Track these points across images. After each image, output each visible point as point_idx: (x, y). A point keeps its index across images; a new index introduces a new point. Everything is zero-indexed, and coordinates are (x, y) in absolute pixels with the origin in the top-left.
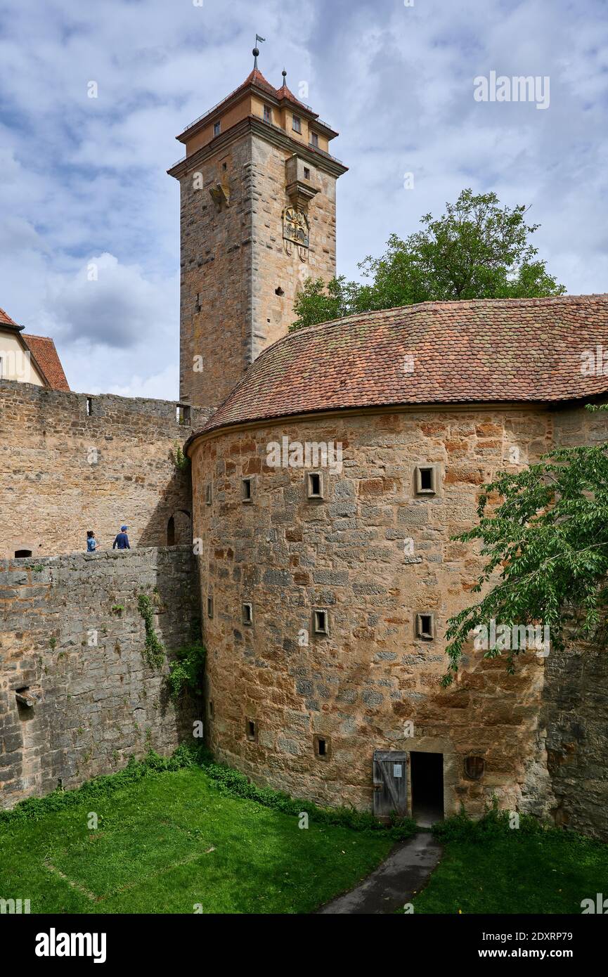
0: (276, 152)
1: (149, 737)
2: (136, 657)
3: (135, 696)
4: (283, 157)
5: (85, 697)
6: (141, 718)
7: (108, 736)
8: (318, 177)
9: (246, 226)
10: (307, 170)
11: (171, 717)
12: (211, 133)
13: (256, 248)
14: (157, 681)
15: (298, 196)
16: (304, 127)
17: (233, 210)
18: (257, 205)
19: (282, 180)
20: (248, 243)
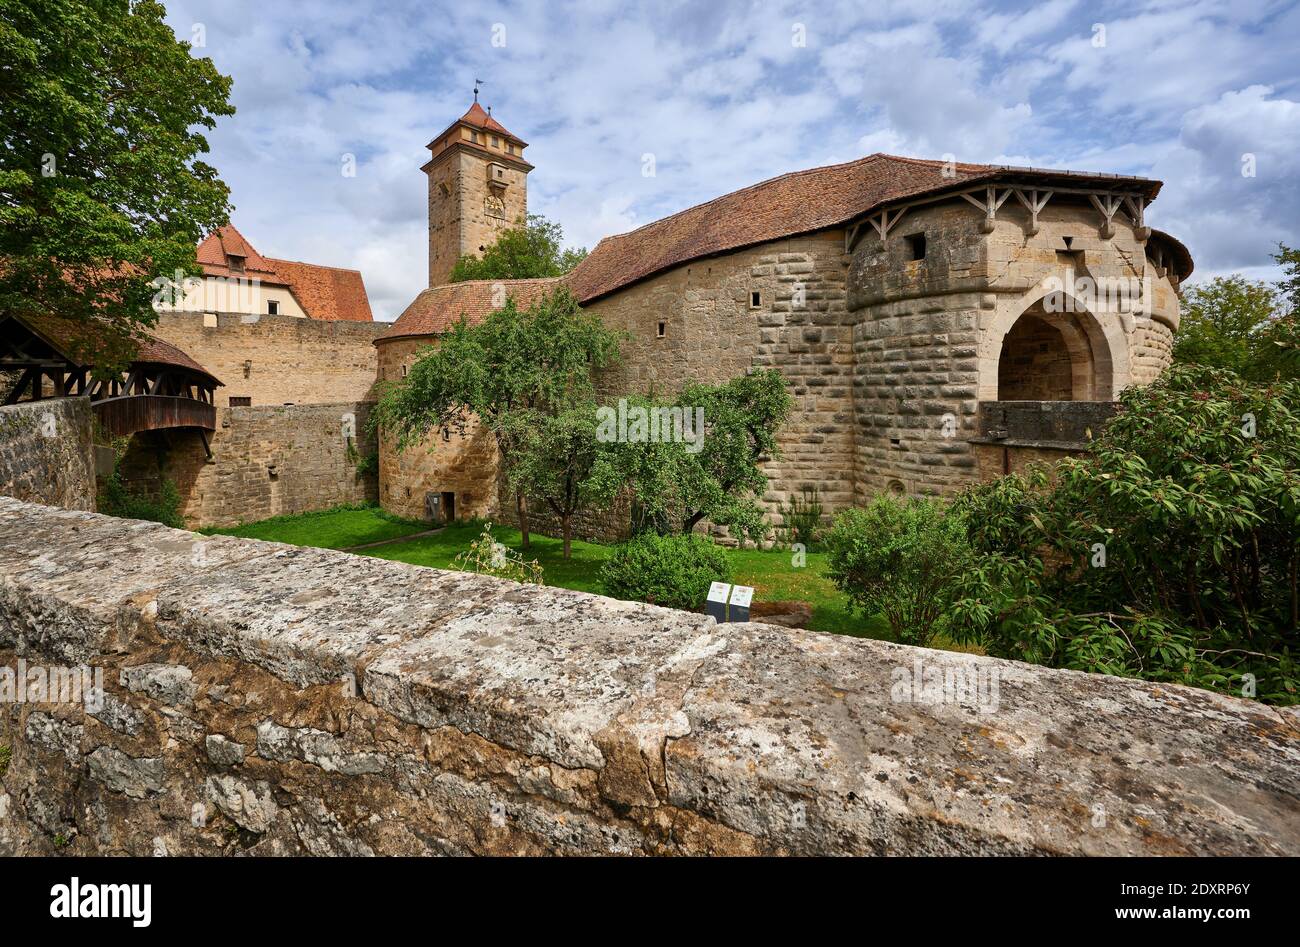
0: (479, 161)
1: (347, 495)
2: (341, 457)
3: (339, 475)
4: (485, 164)
5: (308, 473)
6: (343, 486)
7: (321, 492)
8: (509, 175)
9: (458, 209)
10: (500, 172)
11: (361, 486)
12: (443, 147)
13: (464, 222)
14: (354, 469)
15: (496, 189)
16: (501, 143)
17: (453, 197)
18: (464, 196)
19: (485, 178)
20: (459, 219)
